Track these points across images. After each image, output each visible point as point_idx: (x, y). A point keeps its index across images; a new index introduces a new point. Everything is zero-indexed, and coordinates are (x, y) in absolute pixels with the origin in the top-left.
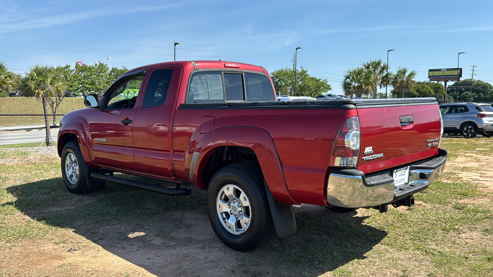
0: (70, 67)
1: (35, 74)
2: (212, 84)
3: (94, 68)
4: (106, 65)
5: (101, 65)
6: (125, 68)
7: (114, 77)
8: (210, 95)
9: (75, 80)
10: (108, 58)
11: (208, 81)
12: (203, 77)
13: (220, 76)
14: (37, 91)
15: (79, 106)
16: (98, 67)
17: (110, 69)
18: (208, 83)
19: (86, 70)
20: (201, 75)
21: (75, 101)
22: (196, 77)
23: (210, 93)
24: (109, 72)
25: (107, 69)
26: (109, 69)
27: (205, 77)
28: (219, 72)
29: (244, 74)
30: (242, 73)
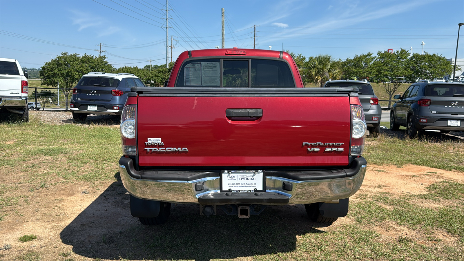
0: (372, 55)
1: (317, 63)
2: (207, 72)
3: (396, 54)
4: (408, 51)
5: (403, 51)
6: (427, 53)
7: (413, 63)
8: (203, 81)
9: (375, 67)
10: (422, 44)
11: (202, 68)
12: (197, 65)
13: (218, 63)
14: (316, 77)
15: (384, 91)
16: (399, 53)
17: (411, 55)
18: (202, 70)
19: (386, 56)
20: (194, 63)
21: (381, 87)
22: (190, 65)
23: (203, 79)
24: (410, 58)
25: (408, 55)
26: (409, 55)
27: (200, 65)
28: (218, 60)
29: (250, 61)
30: (248, 59)
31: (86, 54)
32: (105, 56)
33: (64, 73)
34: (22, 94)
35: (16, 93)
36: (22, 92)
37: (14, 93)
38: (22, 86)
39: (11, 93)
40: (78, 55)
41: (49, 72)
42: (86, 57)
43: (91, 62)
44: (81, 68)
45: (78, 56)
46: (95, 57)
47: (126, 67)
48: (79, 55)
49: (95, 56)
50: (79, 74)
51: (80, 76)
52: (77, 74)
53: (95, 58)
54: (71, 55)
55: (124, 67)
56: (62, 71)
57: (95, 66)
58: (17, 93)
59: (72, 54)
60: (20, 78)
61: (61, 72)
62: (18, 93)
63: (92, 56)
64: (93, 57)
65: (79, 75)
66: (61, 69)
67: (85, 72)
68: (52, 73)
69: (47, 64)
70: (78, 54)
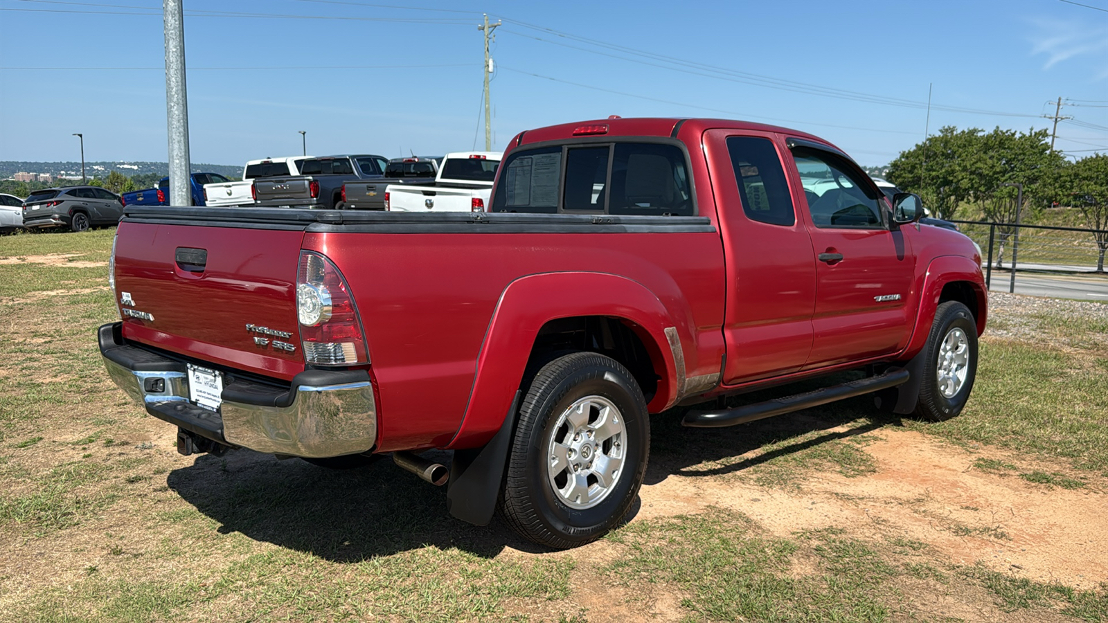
2: (539, 175)
8: (531, 195)
11: (534, 167)
13: (559, 156)
18: (533, 171)
20: (523, 157)
23: (532, 192)
28: (559, 148)
29: (612, 147)
30: (607, 144)
31: (998, 127)
32: (1046, 131)
33: (938, 177)
40: (980, 131)
41: (904, 175)
42: (997, 134)
43: (1005, 149)
44: (979, 165)
45: (980, 134)
46: (1020, 135)
47: (1097, 156)
48: (982, 131)
49: (1020, 133)
50: (972, 177)
51: (974, 182)
52: (966, 178)
53: (1021, 138)
54: (963, 132)
55: (1094, 156)
56: (934, 170)
57: (1013, 156)
59: (966, 131)
61: (931, 173)
63: (1013, 132)
64: (1013, 135)
65: (971, 180)
66: (932, 166)
67: (987, 172)
68: (911, 176)
69: (903, 155)
70: (980, 129)
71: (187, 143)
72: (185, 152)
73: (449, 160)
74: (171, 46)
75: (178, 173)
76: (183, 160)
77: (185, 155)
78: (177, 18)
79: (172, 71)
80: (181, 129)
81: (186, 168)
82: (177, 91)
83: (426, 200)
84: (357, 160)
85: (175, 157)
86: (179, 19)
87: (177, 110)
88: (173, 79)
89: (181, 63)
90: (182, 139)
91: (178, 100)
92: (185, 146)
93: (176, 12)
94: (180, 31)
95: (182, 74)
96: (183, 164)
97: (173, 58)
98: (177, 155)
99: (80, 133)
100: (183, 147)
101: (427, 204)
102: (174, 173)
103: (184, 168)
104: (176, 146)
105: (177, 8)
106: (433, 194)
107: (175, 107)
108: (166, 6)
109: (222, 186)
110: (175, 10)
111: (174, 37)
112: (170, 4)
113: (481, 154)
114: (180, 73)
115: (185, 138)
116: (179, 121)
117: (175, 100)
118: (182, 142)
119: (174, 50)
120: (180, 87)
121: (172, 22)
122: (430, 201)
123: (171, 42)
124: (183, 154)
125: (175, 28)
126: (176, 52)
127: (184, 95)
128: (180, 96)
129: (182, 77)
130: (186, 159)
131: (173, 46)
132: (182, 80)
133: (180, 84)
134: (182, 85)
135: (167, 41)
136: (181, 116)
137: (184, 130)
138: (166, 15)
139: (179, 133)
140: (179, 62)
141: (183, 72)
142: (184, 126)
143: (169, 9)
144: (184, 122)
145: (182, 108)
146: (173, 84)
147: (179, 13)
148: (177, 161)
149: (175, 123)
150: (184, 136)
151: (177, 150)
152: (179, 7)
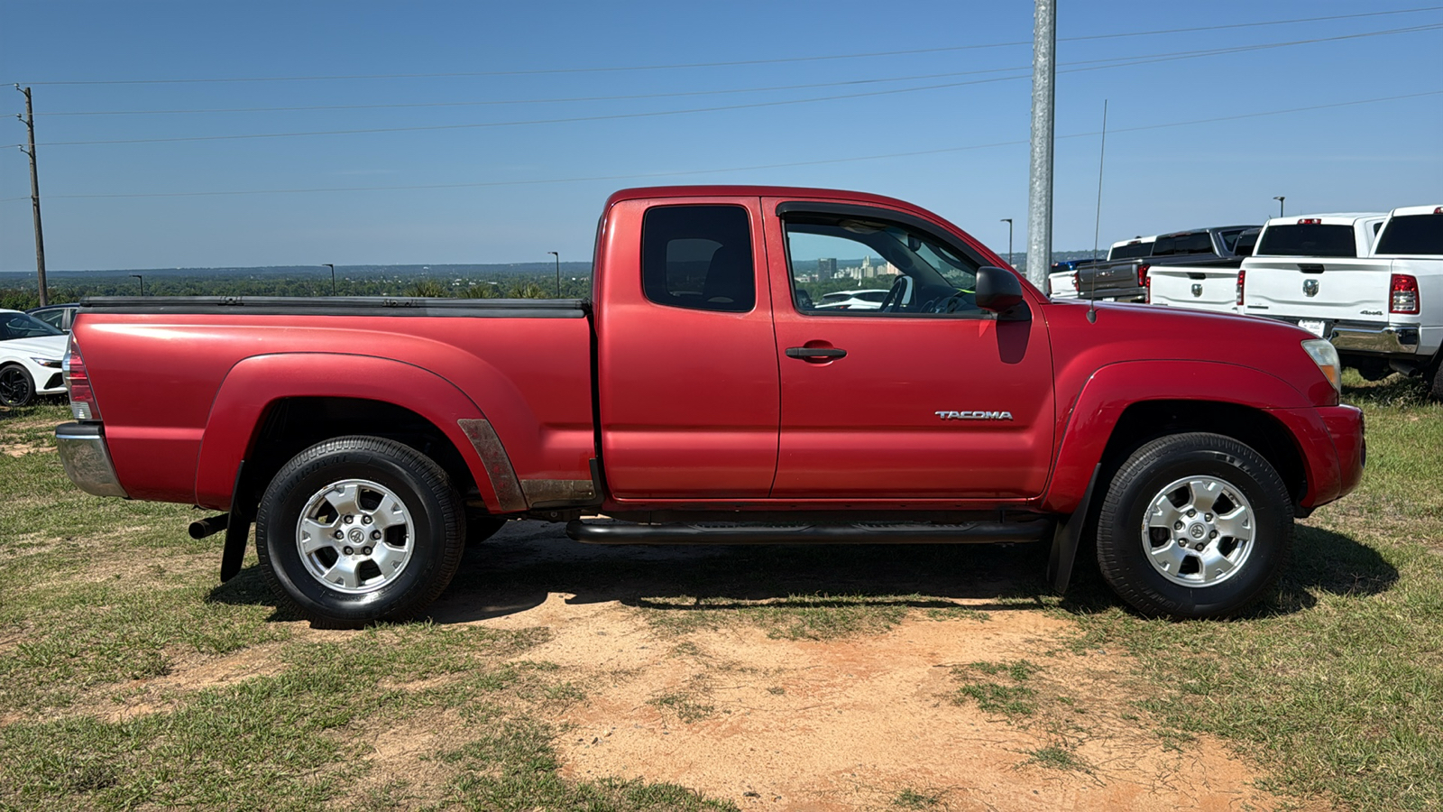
34: (1391, 315)
35: (1374, 314)
36: (1391, 310)
37: (1370, 313)
38: (1392, 288)
39: (1363, 313)
58: (1377, 313)
60: (1387, 266)
62: (1381, 314)
71: (1048, 225)
72: (1046, 236)
73: (1271, 229)
74: (1038, 111)
75: (1036, 261)
76: (1042, 245)
77: (1046, 239)
78: (1046, 76)
79: (1037, 140)
80: (1043, 209)
81: (1045, 254)
82: (1041, 163)
83: (1193, 286)
84: (1222, 233)
85: (1033, 243)
86: (1049, 77)
87: (1039, 186)
88: (1038, 149)
89: (1048, 129)
90: (1043, 219)
91: (1041, 174)
92: (1046, 229)
93: (1046, 68)
94: (1049, 91)
95: (1048, 142)
96: (1042, 250)
97: (1040, 124)
98: (1036, 240)
99: (1009, 218)
100: (1043, 230)
101: (1193, 290)
102: (1031, 261)
103: (1042, 255)
104: (1036, 229)
105: (1047, 63)
106: (1202, 276)
107: (1038, 183)
108: (1036, 63)
109: (1067, 275)
110: (1045, 66)
111: (1042, 99)
112: (1040, 60)
113: (1315, 217)
114: (1045, 142)
115: (1046, 220)
116: (1040, 199)
117: (1038, 174)
118: (1043, 224)
119: (1041, 114)
120: (1044, 159)
121: (1042, 81)
122: (1199, 285)
123: (1038, 105)
124: (1043, 238)
125: (1043, 88)
126: (1042, 116)
127: (1050, 167)
128: (1044, 169)
129: (1048, 145)
130: (1046, 245)
131: (1040, 110)
132: (1048, 148)
133: (1045, 154)
134: (1047, 156)
135: (1034, 105)
136: (1044, 193)
137: (1047, 209)
138: (1034, 75)
139: (1040, 213)
140: (1045, 129)
141: (1050, 140)
142: (1046, 205)
143: (1039, 65)
144: (1047, 200)
145: (1045, 184)
146: (1036, 155)
147: (1049, 69)
148: (1036, 247)
149: (1037, 202)
150: (1046, 216)
151: (1037, 234)
152: (1050, 63)
